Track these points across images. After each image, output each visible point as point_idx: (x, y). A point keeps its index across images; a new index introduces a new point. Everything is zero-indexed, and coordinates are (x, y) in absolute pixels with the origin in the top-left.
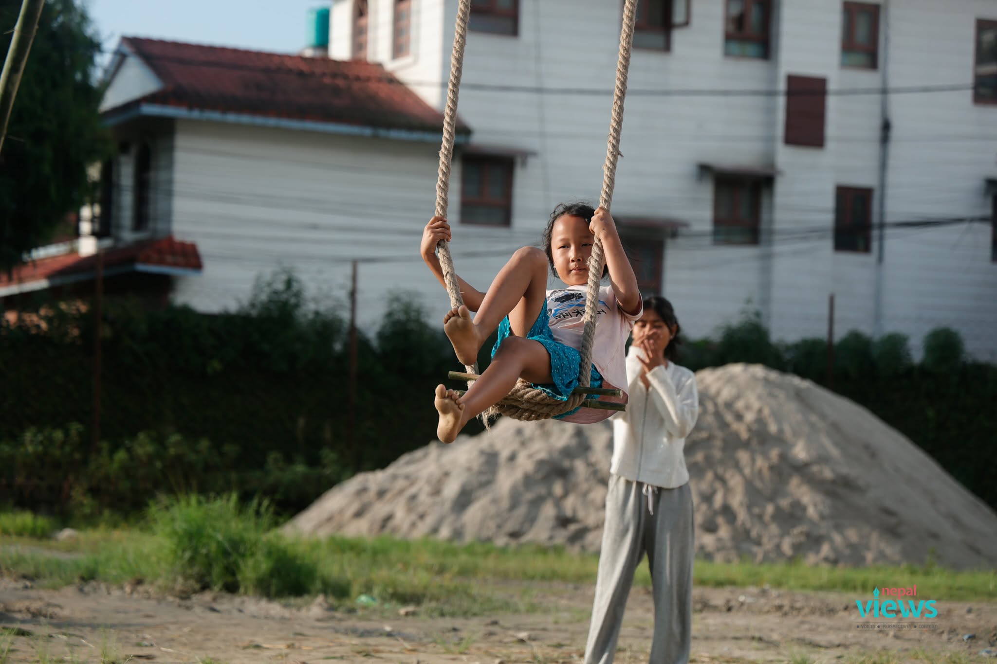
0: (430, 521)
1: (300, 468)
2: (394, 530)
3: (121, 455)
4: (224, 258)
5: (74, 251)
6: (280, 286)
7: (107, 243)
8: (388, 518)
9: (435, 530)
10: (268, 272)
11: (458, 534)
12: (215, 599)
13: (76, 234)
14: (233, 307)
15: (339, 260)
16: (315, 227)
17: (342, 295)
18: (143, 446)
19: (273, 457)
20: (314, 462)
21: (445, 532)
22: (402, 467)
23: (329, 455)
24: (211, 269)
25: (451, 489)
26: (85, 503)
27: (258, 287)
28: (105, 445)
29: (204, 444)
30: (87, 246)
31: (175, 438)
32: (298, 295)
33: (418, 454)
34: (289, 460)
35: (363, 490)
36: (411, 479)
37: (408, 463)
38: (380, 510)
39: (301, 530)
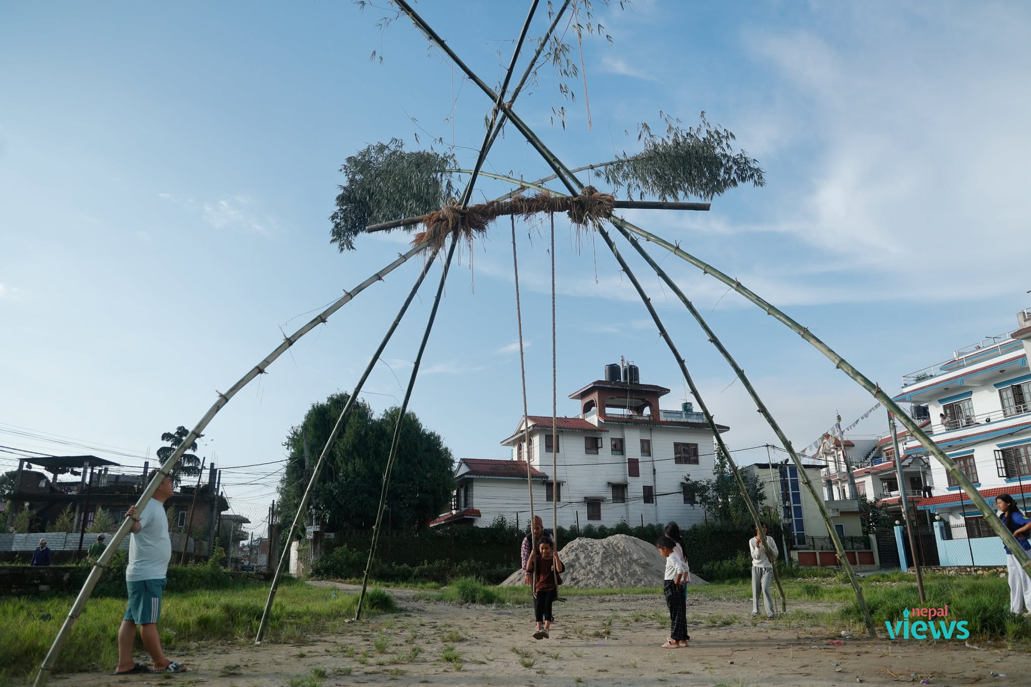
4: (486, 513)
5: (450, 513)
6: (500, 519)
7: (458, 511)
10: (497, 517)
13: (451, 509)
14: (488, 526)
15: (514, 512)
16: (508, 504)
17: (515, 521)
19: (498, 565)
24: (483, 516)
27: (495, 520)
28: (455, 563)
29: (480, 563)
30: (454, 512)
31: (474, 561)
32: (504, 521)
39: (505, 583)
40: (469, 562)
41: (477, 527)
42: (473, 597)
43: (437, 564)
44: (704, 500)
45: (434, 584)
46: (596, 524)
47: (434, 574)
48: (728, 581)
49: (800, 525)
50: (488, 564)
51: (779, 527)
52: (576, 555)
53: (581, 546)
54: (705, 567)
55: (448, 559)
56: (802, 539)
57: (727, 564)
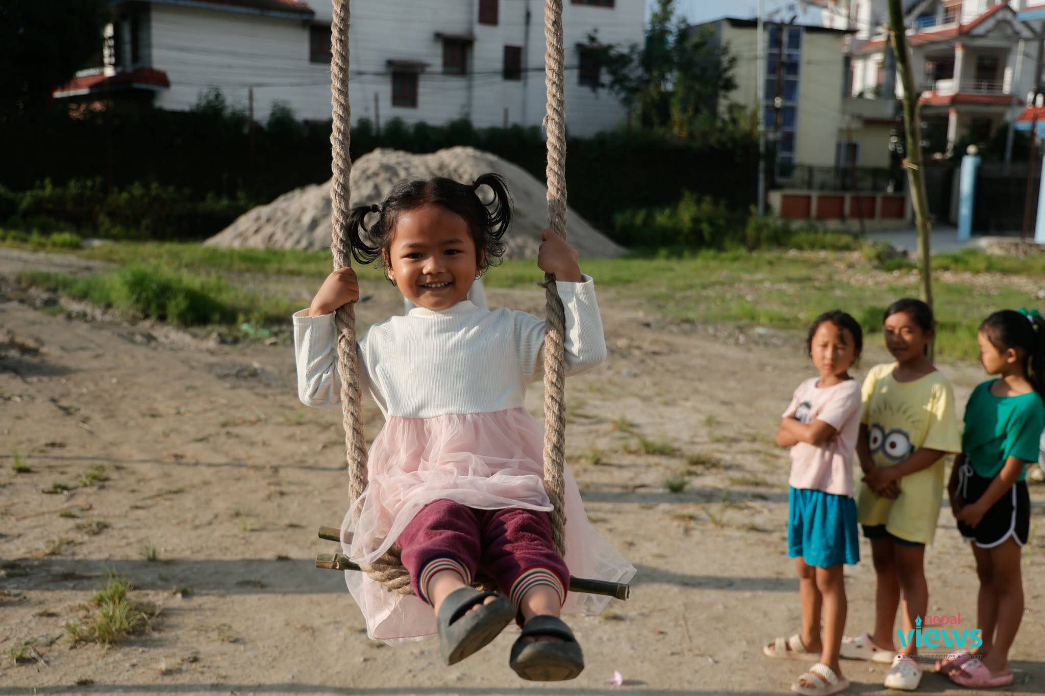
0: (296, 236)
1: (225, 202)
2: (276, 242)
3: (125, 195)
4: (181, 83)
5: (102, 73)
6: (212, 97)
7: (120, 69)
8: (271, 236)
9: (298, 242)
10: (205, 91)
11: (311, 244)
12: (152, 326)
13: (101, 64)
14: (187, 108)
15: (243, 85)
16: (229, 66)
17: (246, 102)
18: (137, 190)
19: (210, 195)
20: (233, 197)
21: (304, 243)
22: (280, 203)
23: (241, 194)
24: (174, 88)
25: (306, 219)
26: (104, 221)
27: (200, 96)
28: (116, 189)
29: (171, 189)
30: (109, 72)
31: (154, 185)
32: (223, 102)
33: (289, 195)
34: (219, 196)
35: (258, 219)
36: (285, 213)
37: (285, 200)
38: (268, 230)
39: (225, 240)
40: (147, 186)
41: (161, 111)
42: (162, 307)
43: (73, 187)
44: (619, 81)
45: (66, 237)
46: (409, 117)
47: (69, 207)
48: (663, 252)
49: (789, 141)
50: (187, 191)
51: (757, 146)
52: (376, 187)
53: (387, 168)
54: (620, 219)
55: (99, 180)
56: (788, 168)
57: (662, 218)
